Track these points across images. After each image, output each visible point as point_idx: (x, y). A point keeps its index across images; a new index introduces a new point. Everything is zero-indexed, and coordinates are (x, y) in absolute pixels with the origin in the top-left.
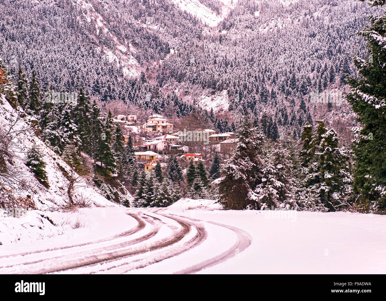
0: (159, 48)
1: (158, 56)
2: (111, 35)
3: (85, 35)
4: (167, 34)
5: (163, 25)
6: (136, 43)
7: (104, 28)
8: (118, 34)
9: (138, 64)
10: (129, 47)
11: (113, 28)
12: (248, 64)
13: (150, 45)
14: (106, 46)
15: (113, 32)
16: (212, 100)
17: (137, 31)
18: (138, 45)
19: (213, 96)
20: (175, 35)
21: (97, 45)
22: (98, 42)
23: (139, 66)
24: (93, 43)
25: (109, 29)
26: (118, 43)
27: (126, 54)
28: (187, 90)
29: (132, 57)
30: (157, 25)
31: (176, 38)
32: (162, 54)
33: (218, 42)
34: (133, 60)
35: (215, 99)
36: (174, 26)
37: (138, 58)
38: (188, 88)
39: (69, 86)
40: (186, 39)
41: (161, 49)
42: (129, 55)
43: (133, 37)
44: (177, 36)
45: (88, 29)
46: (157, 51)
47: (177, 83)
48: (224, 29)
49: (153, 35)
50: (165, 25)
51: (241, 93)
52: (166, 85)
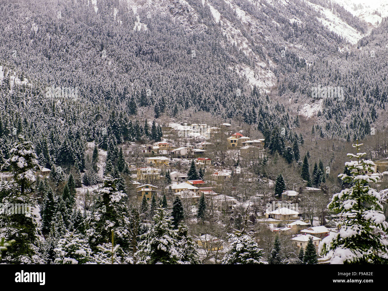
0: (296, 63)
1: (295, 70)
2: (254, 54)
3: (226, 55)
4: (308, 51)
5: (306, 44)
6: (276, 60)
7: (249, 48)
8: (260, 53)
9: (274, 76)
10: (268, 63)
11: (257, 48)
12: (353, 77)
13: (289, 61)
14: (245, 64)
15: (256, 52)
16: (311, 107)
17: (279, 50)
18: (278, 62)
19: (313, 104)
20: (314, 52)
21: (236, 63)
22: (237, 61)
23: (276, 78)
24: (232, 61)
25: (253, 50)
26: (259, 60)
27: (265, 69)
28: (297, 99)
29: (270, 71)
30: (301, 44)
31: (315, 55)
32: (298, 68)
33: (344, 58)
34: (271, 74)
35: (314, 106)
36: (314, 45)
37: (275, 72)
38: (298, 97)
39: (163, 101)
40: (323, 55)
41: (298, 64)
42: (267, 69)
43: (274, 55)
44: (315, 53)
45: (229, 51)
46: (294, 66)
47: (292, 93)
48: (361, 46)
49: (291, 53)
50: (307, 44)
51: (329, 102)
52: (285, 94)
